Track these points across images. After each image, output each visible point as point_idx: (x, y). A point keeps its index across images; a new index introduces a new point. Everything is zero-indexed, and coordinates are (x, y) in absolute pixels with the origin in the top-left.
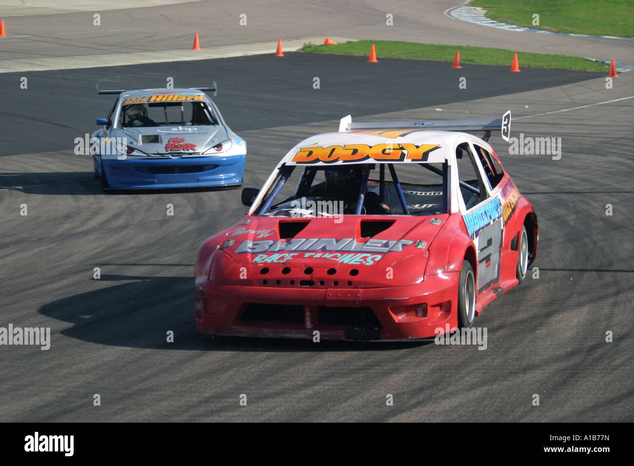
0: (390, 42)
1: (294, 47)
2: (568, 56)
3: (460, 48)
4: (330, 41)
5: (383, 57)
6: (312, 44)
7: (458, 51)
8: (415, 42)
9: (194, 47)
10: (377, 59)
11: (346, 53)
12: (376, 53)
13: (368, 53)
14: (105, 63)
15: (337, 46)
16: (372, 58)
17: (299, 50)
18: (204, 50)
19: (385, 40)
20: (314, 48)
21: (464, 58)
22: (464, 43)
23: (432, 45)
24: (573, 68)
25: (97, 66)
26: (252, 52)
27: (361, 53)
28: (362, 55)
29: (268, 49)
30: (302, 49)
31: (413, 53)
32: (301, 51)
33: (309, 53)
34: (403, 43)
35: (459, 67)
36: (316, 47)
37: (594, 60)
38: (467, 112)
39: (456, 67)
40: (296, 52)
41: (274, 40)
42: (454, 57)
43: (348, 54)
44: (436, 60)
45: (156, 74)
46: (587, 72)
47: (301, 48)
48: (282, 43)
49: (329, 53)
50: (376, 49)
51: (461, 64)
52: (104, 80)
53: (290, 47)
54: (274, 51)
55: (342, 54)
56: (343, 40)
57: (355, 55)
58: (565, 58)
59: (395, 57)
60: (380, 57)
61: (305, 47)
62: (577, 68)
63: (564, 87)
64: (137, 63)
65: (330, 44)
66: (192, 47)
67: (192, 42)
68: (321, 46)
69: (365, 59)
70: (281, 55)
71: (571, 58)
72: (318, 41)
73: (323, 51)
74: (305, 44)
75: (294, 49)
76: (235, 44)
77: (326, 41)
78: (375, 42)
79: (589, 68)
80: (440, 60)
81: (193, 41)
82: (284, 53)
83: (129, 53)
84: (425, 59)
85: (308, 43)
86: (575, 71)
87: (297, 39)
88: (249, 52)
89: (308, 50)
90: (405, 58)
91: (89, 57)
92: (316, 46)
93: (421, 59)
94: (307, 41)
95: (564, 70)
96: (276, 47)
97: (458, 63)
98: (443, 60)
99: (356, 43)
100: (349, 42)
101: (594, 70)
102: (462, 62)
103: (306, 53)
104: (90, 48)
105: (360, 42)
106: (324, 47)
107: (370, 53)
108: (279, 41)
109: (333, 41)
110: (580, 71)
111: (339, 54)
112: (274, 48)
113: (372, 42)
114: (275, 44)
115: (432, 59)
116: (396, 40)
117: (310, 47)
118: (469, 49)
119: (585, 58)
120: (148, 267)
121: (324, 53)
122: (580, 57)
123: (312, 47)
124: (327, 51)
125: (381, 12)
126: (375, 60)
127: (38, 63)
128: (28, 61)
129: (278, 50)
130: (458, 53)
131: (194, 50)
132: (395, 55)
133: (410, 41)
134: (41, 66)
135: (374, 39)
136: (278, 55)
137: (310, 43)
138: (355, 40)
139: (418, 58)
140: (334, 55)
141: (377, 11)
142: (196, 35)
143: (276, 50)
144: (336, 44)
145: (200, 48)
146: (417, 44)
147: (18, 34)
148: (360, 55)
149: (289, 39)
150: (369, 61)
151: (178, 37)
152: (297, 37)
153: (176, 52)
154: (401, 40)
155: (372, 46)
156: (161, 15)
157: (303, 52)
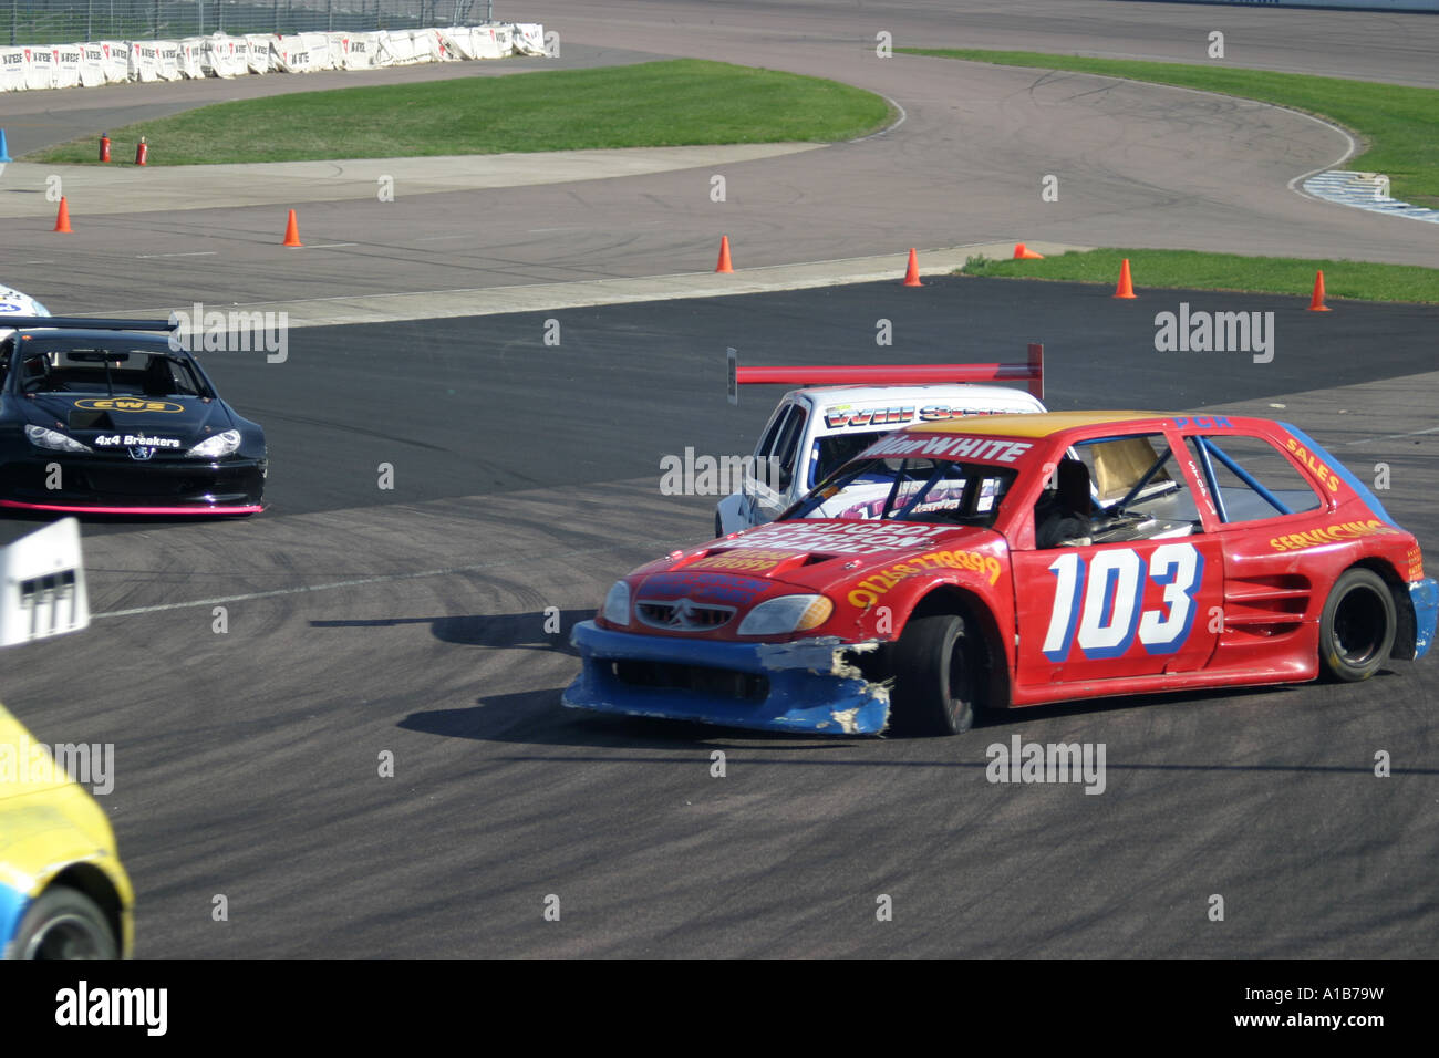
0: (1164, 253)
1: (944, 264)
3: (1326, 264)
4: (1027, 252)
5: (1148, 286)
6: (985, 257)
7: (1321, 272)
8: (1223, 251)
9: (720, 267)
10: (1135, 290)
11: (1063, 278)
12: (1133, 278)
13: (1114, 279)
14: (518, 305)
15: (1044, 261)
16: (1122, 289)
17: (957, 271)
18: (739, 273)
19: (1151, 247)
20: (989, 266)
21: (1335, 287)
22: (1334, 255)
23: (1261, 259)
25: (502, 311)
26: (848, 277)
27: (1099, 278)
28: (1101, 283)
29: (886, 271)
30: (964, 270)
31: (1218, 278)
32: (962, 274)
33: (980, 277)
34: (1194, 253)
35: (1324, 308)
36: (996, 265)
38: (1342, 411)
39: (1316, 309)
40: (950, 274)
41: (900, 250)
42: (1311, 286)
43: (1068, 281)
44: (1270, 292)
45: (633, 327)
47: (960, 266)
48: (916, 257)
49: (1023, 278)
50: (1131, 269)
51: (1328, 303)
52: (519, 342)
53: (937, 265)
54: (901, 274)
55: (1055, 280)
56: (1058, 249)
57: (1085, 282)
59: (1174, 287)
60: (1142, 286)
61: (971, 264)
64: (593, 304)
65: (1028, 259)
66: (715, 265)
67: (716, 255)
68: (1005, 262)
69: (1108, 292)
70: (917, 283)
72: (1000, 252)
73: (1010, 274)
74: (969, 258)
75: (945, 270)
76: (810, 260)
77: (1019, 251)
78: (1131, 253)
80: (1279, 293)
81: (718, 252)
82: (923, 279)
83: (575, 280)
84: (1245, 292)
85: (975, 256)
87: (951, 248)
88: (842, 278)
89: (977, 271)
90: (1200, 289)
91: (485, 291)
92: (993, 262)
93: (1235, 290)
94: (974, 252)
96: (906, 266)
97: (1322, 299)
98: (1287, 293)
99: (1089, 253)
100: (1069, 254)
102: (1330, 297)
103: (973, 279)
104: (488, 270)
105: (1096, 252)
106: (1013, 266)
107: (1119, 277)
108: (911, 251)
109: (1033, 251)
111: (1046, 280)
112: (900, 269)
113: (1121, 252)
114: (908, 257)
115: (1262, 291)
116: (1179, 248)
117: (982, 265)
118: (1346, 267)
120: (618, 764)
121: (1013, 278)
123: (986, 265)
124: (1021, 275)
125: (1144, 184)
126: (1130, 294)
127: (372, 305)
128: (351, 301)
129: (908, 272)
130: (1322, 276)
131: (718, 274)
132: (1176, 282)
133: (1211, 250)
134: (379, 311)
135: (1126, 246)
136: (909, 284)
137: (981, 256)
138: (1084, 249)
139: (1229, 290)
140: (1036, 283)
141: (1135, 182)
142: (723, 240)
143: (905, 271)
144: (1041, 257)
145: (733, 268)
146: (1224, 257)
147: (328, 241)
148: (1096, 282)
149: (934, 245)
150: (1115, 296)
151: (684, 245)
152: (952, 244)
153: (679, 278)
154: (1191, 249)
155: (1124, 262)
156: (648, 196)
157: (966, 275)
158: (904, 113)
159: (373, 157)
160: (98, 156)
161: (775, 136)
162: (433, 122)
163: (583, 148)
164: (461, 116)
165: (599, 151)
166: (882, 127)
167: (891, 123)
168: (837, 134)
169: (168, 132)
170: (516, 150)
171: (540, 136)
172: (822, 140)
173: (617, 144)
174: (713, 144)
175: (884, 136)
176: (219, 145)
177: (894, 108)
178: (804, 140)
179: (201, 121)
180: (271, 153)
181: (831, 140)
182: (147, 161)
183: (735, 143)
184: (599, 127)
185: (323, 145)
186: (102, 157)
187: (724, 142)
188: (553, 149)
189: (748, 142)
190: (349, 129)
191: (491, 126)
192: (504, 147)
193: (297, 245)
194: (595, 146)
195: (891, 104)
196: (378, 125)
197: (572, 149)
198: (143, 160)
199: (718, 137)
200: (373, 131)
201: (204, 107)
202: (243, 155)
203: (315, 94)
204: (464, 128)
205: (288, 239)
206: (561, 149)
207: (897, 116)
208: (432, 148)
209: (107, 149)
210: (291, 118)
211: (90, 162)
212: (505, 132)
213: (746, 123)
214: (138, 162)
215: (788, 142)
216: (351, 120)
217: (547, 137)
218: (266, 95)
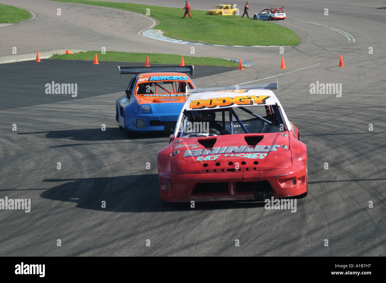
2: (213, 58)
3: (149, 54)
4: (69, 52)
5: (102, 61)
6: (58, 54)
7: (148, 56)
8: (122, 51)
10: (99, 62)
11: (79, 59)
12: (98, 58)
13: (93, 59)
15: (74, 55)
16: (95, 62)
17: (50, 57)
20: (59, 56)
21: (152, 60)
22: (151, 52)
23: (131, 53)
24: (217, 65)
27: (89, 59)
28: (89, 60)
29: (31, 58)
30: (52, 57)
31: (120, 58)
32: (52, 58)
33: (57, 59)
34: (114, 52)
35: (149, 66)
36: (61, 56)
37: (229, 60)
39: (147, 66)
40: (49, 58)
41: (35, 52)
42: (145, 60)
43: (80, 60)
44: (134, 62)
46: (225, 67)
47: (51, 56)
48: (39, 54)
49: (68, 59)
50: (98, 56)
51: (150, 64)
53: (44, 56)
54: (35, 59)
55: (77, 60)
56: (78, 51)
57: (85, 60)
58: (211, 59)
59: (109, 61)
60: (100, 61)
61: (54, 56)
62: (219, 64)
63: (212, 76)
65: (69, 54)
68: (63, 55)
69: (92, 62)
70: (39, 61)
71: (216, 59)
72: (62, 52)
73: (65, 58)
74: (53, 54)
75: (47, 57)
76: (10, 55)
77: (67, 52)
78: (97, 52)
79: (226, 65)
80: (137, 62)
82: (41, 60)
84: (128, 62)
85: (55, 54)
86: (218, 67)
87: (49, 51)
88: (19, 60)
89: (56, 58)
90: (116, 61)
92: (60, 55)
93: (125, 61)
94: (55, 52)
95: (212, 66)
97: (148, 63)
98: (139, 62)
99: (86, 52)
100: (81, 52)
101: (229, 66)
102: (150, 63)
103: (55, 60)
105: (88, 52)
106: (66, 56)
107: (94, 58)
108: (38, 52)
109: (71, 52)
110: (221, 67)
111: (75, 59)
112: (35, 57)
113: (95, 52)
114: (37, 54)
115: (132, 62)
116: (110, 50)
117: (57, 56)
118: (154, 55)
119: (223, 59)
121: (66, 59)
122: (221, 58)
123: (58, 56)
124: (67, 58)
125: (100, 34)
126: (97, 63)
129: (37, 58)
130: (148, 58)
132: (109, 60)
133: (118, 51)
135: (96, 50)
136: (37, 61)
137: (57, 53)
138: (84, 51)
139: (124, 61)
140: (72, 60)
141: (98, 33)
144: (73, 53)
146: (122, 53)
148: (88, 60)
149: (43, 51)
150: (94, 64)
152: (49, 50)
154: (113, 51)
155: (95, 54)
157: (53, 59)
158: (34, 15)
167: (31, 18)
168: (16, 21)
172: (12, 22)
175: (29, 21)
178: (7, 23)
195: (30, 13)
207: (32, 16)
215: (2, 23)
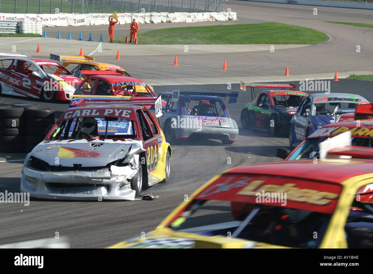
1: (344, 76)
6: (355, 74)
9: (286, 74)
17: (348, 78)
18: (291, 76)
26: (319, 78)
29: (329, 77)
30: (349, 77)
33: (354, 80)
36: (358, 77)
40: (346, 79)
41: (332, 72)
47: (348, 76)
48: (337, 74)
49: (365, 80)
53: (342, 76)
54: (333, 78)
61: (351, 76)
67: (285, 71)
68: (360, 75)
70: (337, 80)
72: (359, 73)
73: (361, 79)
75: (344, 77)
76: (309, 73)
82: (338, 79)
83: (248, 76)
87: (346, 72)
88: (317, 78)
89: (353, 78)
94: (352, 73)
96: (334, 76)
103: (352, 80)
106: (362, 77)
108: (336, 72)
111: (371, 81)
112: (332, 77)
114: (335, 74)
123: (355, 77)
127: (197, 80)
128: (192, 79)
129: (335, 77)
131: (285, 76)
134: (199, 82)
136: (335, 81)
140: (368, 81)
142: (287, 67)
143: (334, 77)
145: (289, 75)
147: (185, 64)
149: (341, 71)
151: (276, 69)
153: (275, 77)
156: (265, 56)
157: (350, 79)
158: (331, 38)
159: (194, 44)
160: (125, 41)
161: (298, 42)
162: (209, 36)
163: (248, 44)
164: (216, 35)
165: (252, 45)
166: (326, 41)
167: (328, 40)
168: (313, 43)
169: (142, 36)
170: (231, 44)
171: (236, 40)
172: (310, 44)
173: (257, 43)
174: (282, 44)
175: (326, 43)
176: (155, 40)
177: (328, 36)
178: (305, 44)
179: (150, 34)
180: (168, 42)
181: (312, 44)
182: (137, 43)
183: (287, 44)
184: (252, 39)
185: (181, 40)
186: (126, 42)
187: (285, 43)
188: (241, 43)
189: (291, 44)
190: (188, 37)
191: (224, 37)
192: (228, 43)
193: (177, 65)
194: (251, 43)
195: (327, 35)
196: (195, 36)
197: (245, 44)
198: (136, 43)
199: (283, 42)
200: (194, 38)
201: (151, 30)
202: (161, 43)
203: (179, 28)
204: (217, 38)
205: (175, 63)
206: (242, 44)
207: (329, 38)
208: (209, 42)
209: (128, 40)
210: (173, 34)
211: (123, 43)
212: (228, 39)
213: (290, 39)
214: (135, 43)
215: (301, 44)
216: (188, 35)
217: (238, 41)
218: (166, 28)
